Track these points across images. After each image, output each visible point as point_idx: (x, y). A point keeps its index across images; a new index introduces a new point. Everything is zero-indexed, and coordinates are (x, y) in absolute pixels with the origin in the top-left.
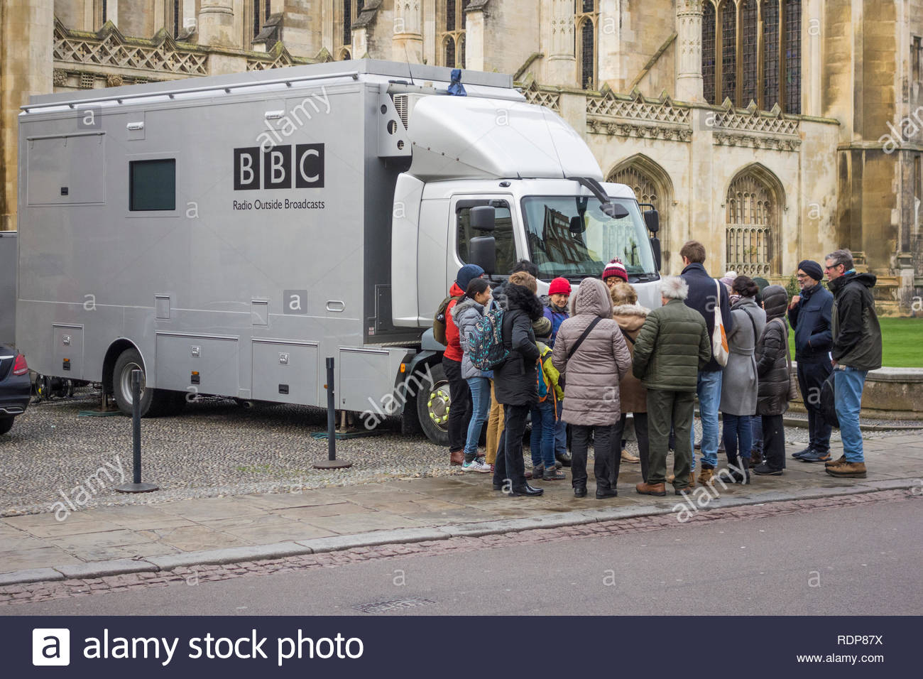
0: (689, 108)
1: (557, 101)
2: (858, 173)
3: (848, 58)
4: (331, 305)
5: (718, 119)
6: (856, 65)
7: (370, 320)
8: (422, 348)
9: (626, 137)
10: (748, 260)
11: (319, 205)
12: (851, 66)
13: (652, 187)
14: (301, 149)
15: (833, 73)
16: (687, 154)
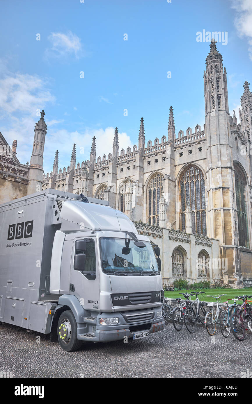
0: (190, 235)
1: (162, 231)
2: (225, 253)
3: (220, 225)
4: (30, 284)
5: (195, 238)
6: (223, 227)
7: (42, 290)
8: (59, 304)
9: (177, 241)
10: (202, 273)
11: (30, 244)
12: (221, 227)
13: (182, 254)
14: (27, 223)
15: (217, 229)
16: (189, 246)
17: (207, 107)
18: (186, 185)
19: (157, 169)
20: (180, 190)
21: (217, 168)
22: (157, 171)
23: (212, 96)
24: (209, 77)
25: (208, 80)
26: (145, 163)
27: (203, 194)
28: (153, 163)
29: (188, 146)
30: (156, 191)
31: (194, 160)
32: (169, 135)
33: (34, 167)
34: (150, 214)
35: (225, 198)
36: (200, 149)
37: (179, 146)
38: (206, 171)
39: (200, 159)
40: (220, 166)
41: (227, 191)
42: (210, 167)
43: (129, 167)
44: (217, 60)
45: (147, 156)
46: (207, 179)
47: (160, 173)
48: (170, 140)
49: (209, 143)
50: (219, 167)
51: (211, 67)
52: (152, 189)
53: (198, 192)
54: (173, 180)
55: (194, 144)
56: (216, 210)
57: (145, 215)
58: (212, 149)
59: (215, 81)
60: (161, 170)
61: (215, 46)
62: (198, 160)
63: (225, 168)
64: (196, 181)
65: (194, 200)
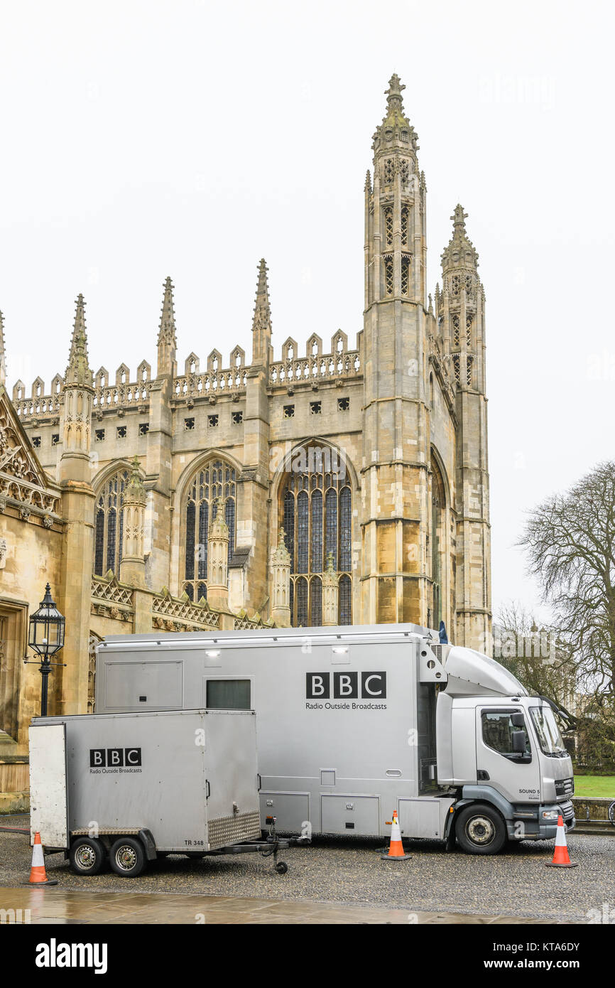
11: (382, 708)
14: (366, 674)
17: (371, 284)
18: (298, 501)
19: (213, 446)
20: (282, 513)
21: (391, 465)
22: (216, 452)
23: (386, 255)
24: (382, 195)
25: (377, 203)
26: (180, 425)
27: (346, 531)
28: (203, 427)
29: (310, 389)
30: (210, 510)
31: (326, 433)
32: (255, 349)
33: (77, 490)
34: (189, 576)
35: (410, 547)
36: (344, 403)
37: (283, 385)
38: (358, 469)
39: (343, 431)
40: (399, 462)
41: (412, 530)
42: (374, 459)
43: (125, 427)
44: (405, 146)
45: (183, 402)
46: (359, 489)
47: (223, 458)
48: (258, 362)
49: (374, 392)
50: (398, 464)
51: (387, 164)
52: (197, 503)
53: (332, 524)
54: (265, 485)
55: (328, 386)
56: (385, 579)
57: (175, 577)
58: (380, 408)
59: (398, 209)
60: (228, 451)
61: (400, 99)
62: (337, 435)
63: (412, 467)
64: (328, 492)
65: (321, 546)
